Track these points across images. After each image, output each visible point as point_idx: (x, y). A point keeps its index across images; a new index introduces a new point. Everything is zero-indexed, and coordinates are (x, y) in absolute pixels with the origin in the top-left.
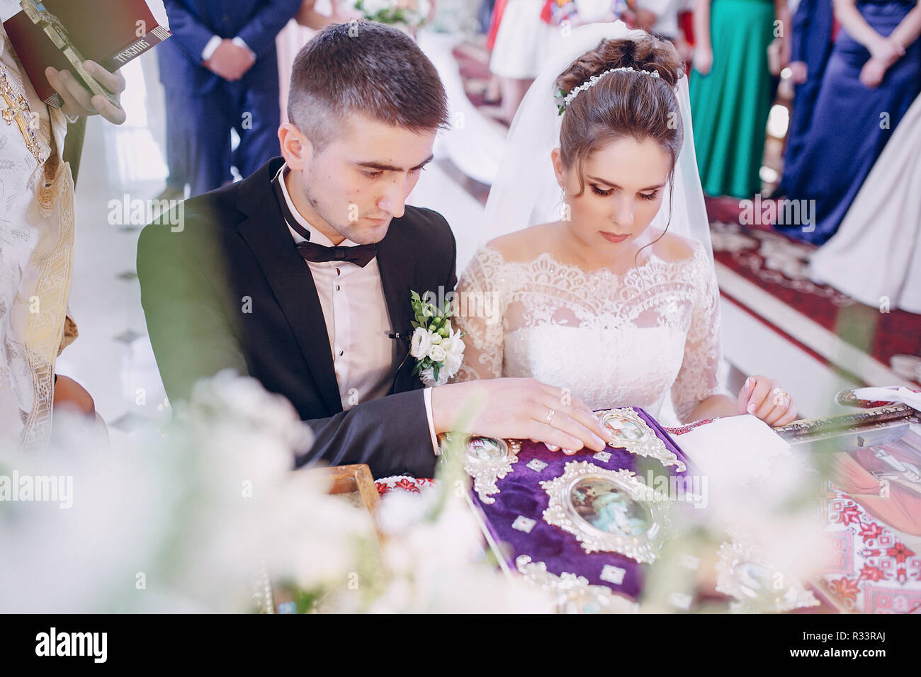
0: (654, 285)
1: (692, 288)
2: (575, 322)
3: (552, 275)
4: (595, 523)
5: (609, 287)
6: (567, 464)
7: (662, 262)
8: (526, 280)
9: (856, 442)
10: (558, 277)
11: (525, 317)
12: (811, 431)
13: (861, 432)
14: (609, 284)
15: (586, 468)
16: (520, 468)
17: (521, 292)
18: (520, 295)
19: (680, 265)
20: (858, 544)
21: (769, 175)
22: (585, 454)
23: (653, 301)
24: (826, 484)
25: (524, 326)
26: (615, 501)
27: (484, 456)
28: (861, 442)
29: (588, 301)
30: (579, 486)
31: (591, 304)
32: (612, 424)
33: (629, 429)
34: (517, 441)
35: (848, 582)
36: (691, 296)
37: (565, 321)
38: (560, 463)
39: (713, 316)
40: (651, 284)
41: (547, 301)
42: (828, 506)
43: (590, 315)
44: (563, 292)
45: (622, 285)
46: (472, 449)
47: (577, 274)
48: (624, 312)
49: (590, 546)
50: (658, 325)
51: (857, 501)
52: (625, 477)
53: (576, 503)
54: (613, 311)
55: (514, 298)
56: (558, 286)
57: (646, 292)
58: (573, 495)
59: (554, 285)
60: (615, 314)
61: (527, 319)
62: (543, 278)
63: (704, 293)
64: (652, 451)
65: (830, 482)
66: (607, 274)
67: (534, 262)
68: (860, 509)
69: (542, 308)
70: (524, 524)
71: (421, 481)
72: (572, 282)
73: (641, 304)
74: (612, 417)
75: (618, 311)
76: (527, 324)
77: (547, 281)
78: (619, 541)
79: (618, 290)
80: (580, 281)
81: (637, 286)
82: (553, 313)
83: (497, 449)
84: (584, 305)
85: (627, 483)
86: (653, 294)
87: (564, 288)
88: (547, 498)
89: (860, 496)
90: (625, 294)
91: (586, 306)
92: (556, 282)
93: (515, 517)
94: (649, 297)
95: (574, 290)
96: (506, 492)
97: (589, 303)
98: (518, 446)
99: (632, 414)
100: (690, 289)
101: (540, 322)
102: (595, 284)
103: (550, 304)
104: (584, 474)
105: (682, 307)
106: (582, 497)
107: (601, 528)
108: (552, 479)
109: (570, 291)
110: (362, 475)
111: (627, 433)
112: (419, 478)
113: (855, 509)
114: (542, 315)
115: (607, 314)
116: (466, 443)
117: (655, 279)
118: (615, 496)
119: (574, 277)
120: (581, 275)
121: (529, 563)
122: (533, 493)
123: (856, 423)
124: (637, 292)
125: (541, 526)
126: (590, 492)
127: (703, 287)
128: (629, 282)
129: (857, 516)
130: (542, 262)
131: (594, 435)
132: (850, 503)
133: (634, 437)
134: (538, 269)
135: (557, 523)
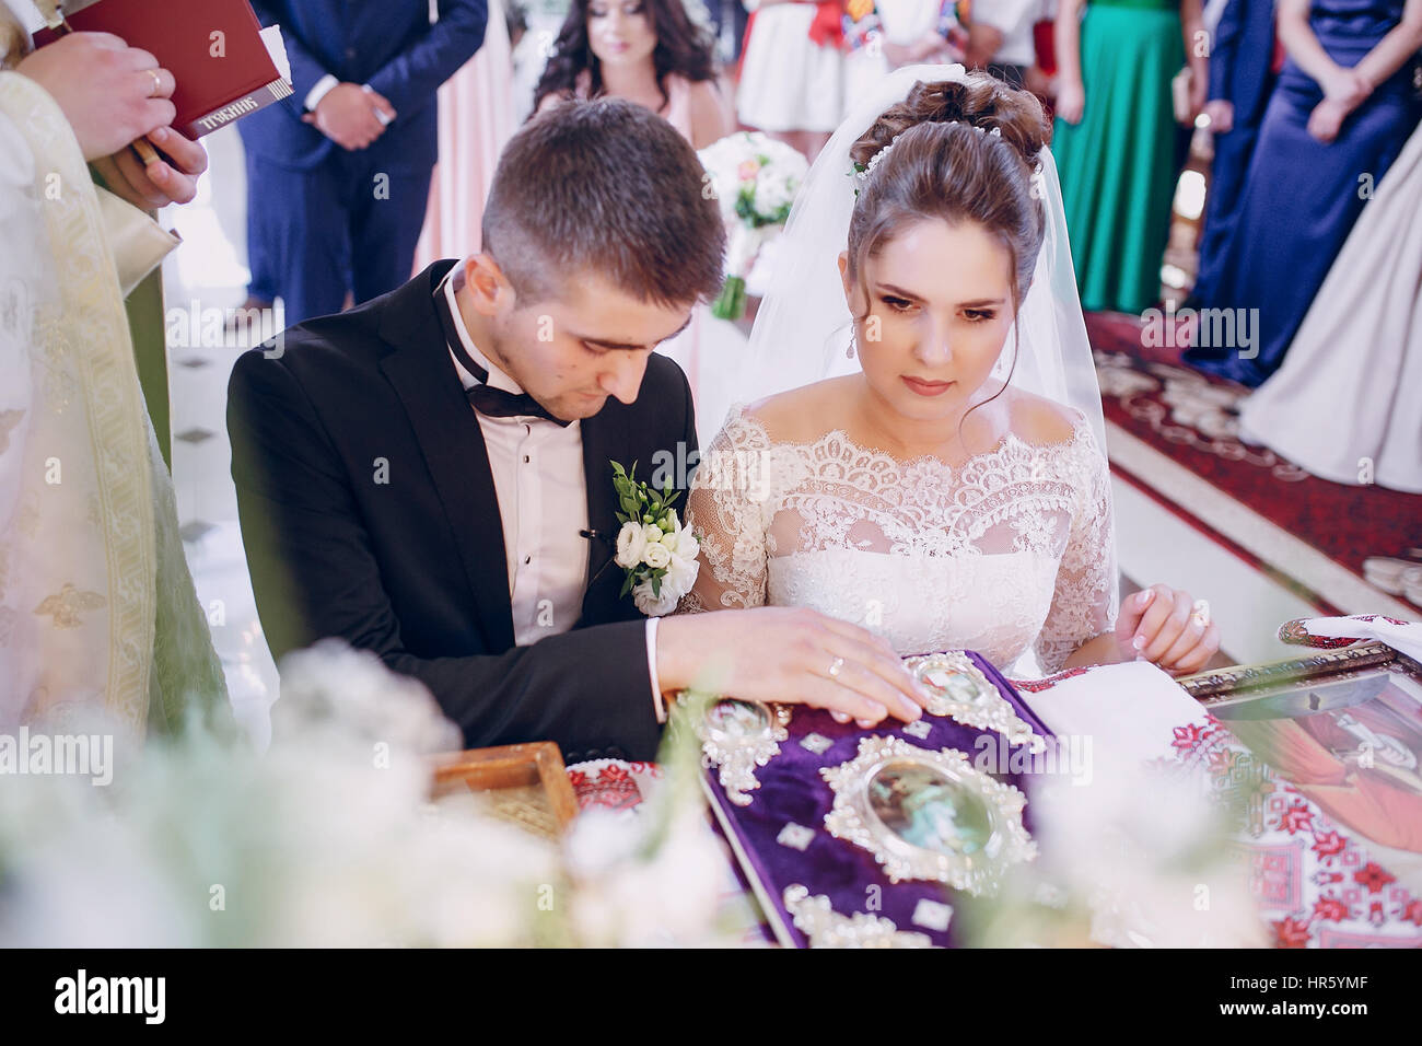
0: (1011, 483)
1: (1071, 489)
2: (883, 544)
3: (847, 467)
4: (906, 833)
5: (938, 486)
6: (863, 740)
7: (1024, 446)
8: (806, 474)
9: (1307, 704)
10: (857, 470)
11: (803, 535)
12: (1238, 686)
13: (1315, 687)
14: (937, 481)
15: (893, 748)
16: (791, 749)
17: (797, 495)
18: (796, 499)
19: (1052, 452)
20: (1310, 863)
21: (1175, 276)
22: (891, 726)
23: (1009, 510)
24: (1259, 770)
25: (801, 549)
26: (936, 799)
27: (735, 729)
28: (1315, 703)
29: (903, 509)
30: (882, 775)
31: (909, 514)
32: (932, 677)
33: (959, 686)
34: (785, 706)
35: (1295, 924)
36: (1070, 503)
37: (866, 543)
38: (852, 740)
39: (1104, 529)
40: (1006, 481)
41: (839, 509)
42: (1262, 805)
43: (906, 533)
44: (864, 494)
45: (957, 483)
46: (716, 718)
47: (886, 465)
48: (962, 526)
49: (897, 871)
50: (1015, 550)
51: (1308, 795)
52: (952, 761)
53: (876, 803)
54: (944, 525)
55: (785, 503)
56: (856, 484)
57: (996, 495)
58: (871, 790)
59: (850, 483)
60: (947, 530)
61: (806, 537)
62: (832, 471)
63: (1089, 495)
64: (993, 721)
65: (1266, 767)
66: (934, 465)
67: (818, 445)
68: (1314, 808)
69: (830, 519)
70: (796, 836)
71: (639, 767)
72: (878, 477)
73: (990, 514)
74: (932, 667)
75: (952, 525)
76: (807, 545)
77: (838, 475)
78: (943, 861)
79: (953, 491)
80: (891, 476)
81: (981, 486)
82: (847, 529)
83: (754, 717)
84: (897, 515)
85: (955, 771)
86: (1009, 499)
87: (865, 488)
88: (832, 795)
89: (1312, 788)
90: (963, 498)
91: (901, 517)
92: (852, 479)
93: (782, 825)
94: (1002, 502)
95: (881, 492)
96: (768, 785)
97: (905, 512)
98: (787, 713)
99: (964, 663)
100: (1066, 492)
101: (827, 544)
102: (916, 482)
103: (843, 514)
104: (889, 757)
105: (1053, 521)
106: (885, 793)
107: (914, 842)
108: (838, 765)
109: (874, 492)
110: (547, 759)
111: (956, 692)
112: (634, 761)
113: (1304, 809)
114: (831, 532)
115: (935, 530)
116: (707, 709)
117: (1012, 474)
118: (936, 791)
119: (881, 470)
120: (893, 467)
121: (804, 898)
122: (810, 788)
123: (1307, 672)
124: (982, 494)
125: (823, 840)
126: (898, 786)
127: (1088, 488)
128: (968, 478)
129: (1307, 821)
130: (830, 445)
131: (903, 697)
132: (1297, 801)
133: (966, 698)
134: (826, 457)
135: (847, 835)
